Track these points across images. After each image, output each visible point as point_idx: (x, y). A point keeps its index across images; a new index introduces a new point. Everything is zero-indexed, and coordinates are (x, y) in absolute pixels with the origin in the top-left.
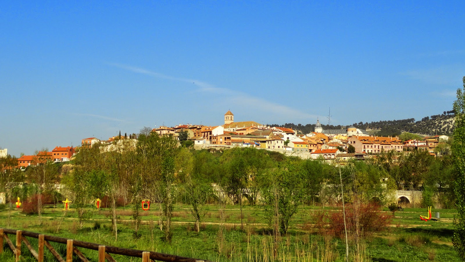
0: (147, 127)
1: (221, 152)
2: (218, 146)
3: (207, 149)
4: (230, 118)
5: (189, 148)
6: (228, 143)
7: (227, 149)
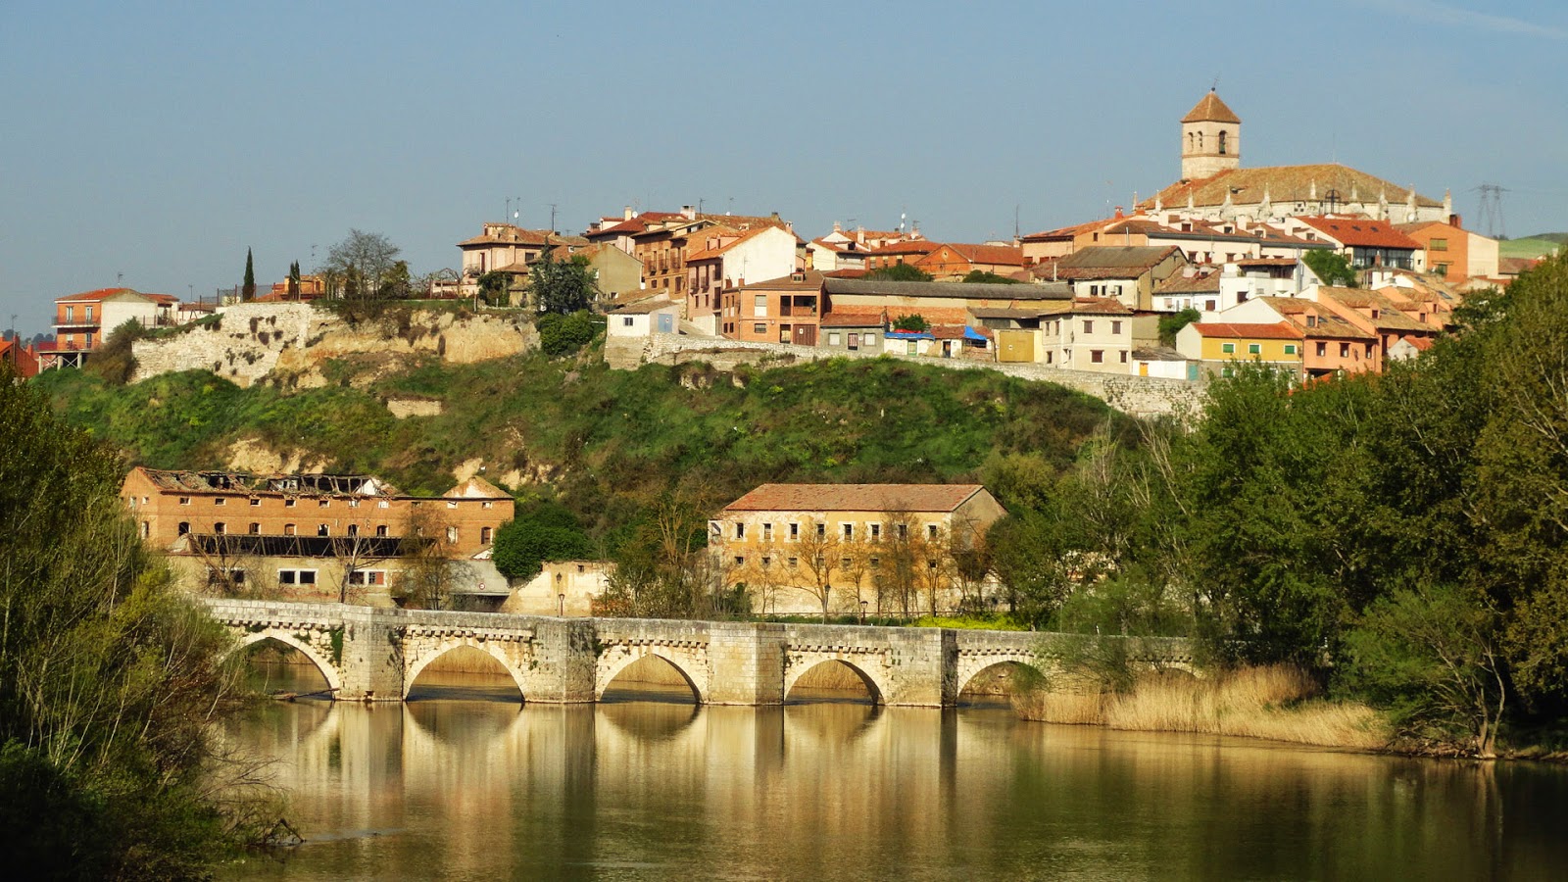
0: (366, 230)
1: (738, 383)
2: (726, 350)
3: (671, 363)
4: (1211, 144)
5: (580, 359)
6: (801, 331)
7: (778, 364)
